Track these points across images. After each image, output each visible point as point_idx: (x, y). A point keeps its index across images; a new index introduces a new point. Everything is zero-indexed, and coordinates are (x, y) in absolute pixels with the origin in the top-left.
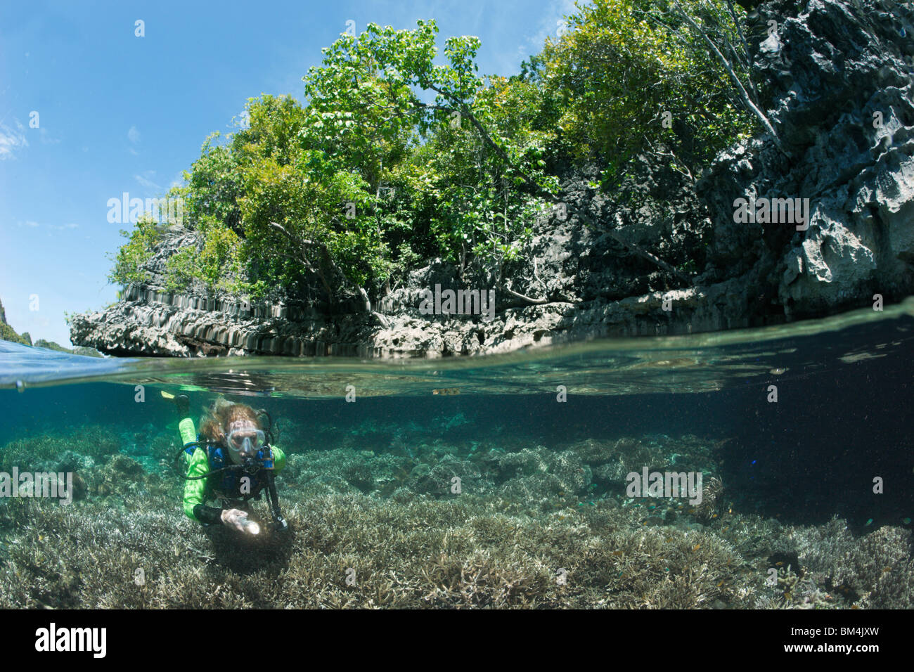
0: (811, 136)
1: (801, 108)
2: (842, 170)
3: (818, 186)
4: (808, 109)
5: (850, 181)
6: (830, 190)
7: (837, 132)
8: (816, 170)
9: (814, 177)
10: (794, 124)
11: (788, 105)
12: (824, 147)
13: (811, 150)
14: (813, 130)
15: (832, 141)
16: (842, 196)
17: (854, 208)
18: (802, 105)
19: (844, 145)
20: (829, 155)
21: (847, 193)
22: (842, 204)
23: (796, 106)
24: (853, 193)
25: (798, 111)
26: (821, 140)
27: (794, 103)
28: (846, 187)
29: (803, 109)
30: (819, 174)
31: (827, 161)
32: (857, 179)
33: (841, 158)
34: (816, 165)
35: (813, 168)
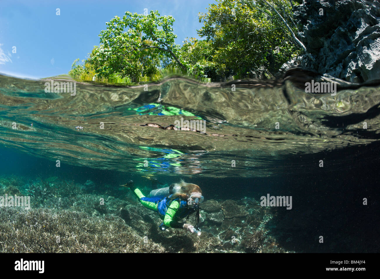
0: (322, 43)
1: (314, 28)
2: (338, 55)
3: (326, 67)
4: (318, 28)
5: (343, 60)
6: (332, 68)
7: (335, 37)
8: (324, 59)
9: (324, 63)
10: (312, 37)
11: (308, 28)
12: (328, 47)
13: (322, 49)
14: (322, 39)
15: (332, 43)
16: (339, 69)
17: (346, 74)
18: (314, 26)
19: (338, 43)
20: (331, 50)
21: (342, 67)
22: (339, 73)
23: (311, 27)
24: (345, 67)
25: (312, 29)
26: (326, 44)
27: (311, 26)
28: (341, 65)
29: (315, 28)
30: (326, 61)
31: (330, 53)
32: (347, 59)
33: (337, 50)
34: (324, 57)
35: (323, 58)
